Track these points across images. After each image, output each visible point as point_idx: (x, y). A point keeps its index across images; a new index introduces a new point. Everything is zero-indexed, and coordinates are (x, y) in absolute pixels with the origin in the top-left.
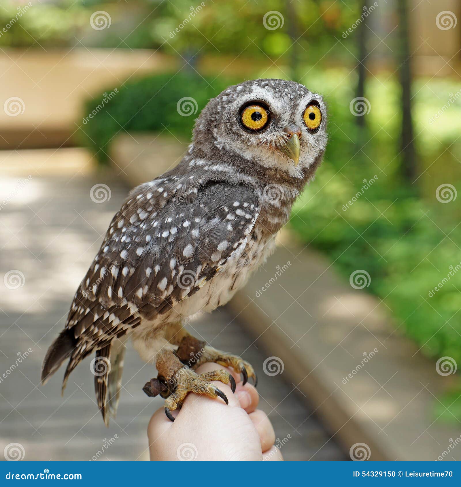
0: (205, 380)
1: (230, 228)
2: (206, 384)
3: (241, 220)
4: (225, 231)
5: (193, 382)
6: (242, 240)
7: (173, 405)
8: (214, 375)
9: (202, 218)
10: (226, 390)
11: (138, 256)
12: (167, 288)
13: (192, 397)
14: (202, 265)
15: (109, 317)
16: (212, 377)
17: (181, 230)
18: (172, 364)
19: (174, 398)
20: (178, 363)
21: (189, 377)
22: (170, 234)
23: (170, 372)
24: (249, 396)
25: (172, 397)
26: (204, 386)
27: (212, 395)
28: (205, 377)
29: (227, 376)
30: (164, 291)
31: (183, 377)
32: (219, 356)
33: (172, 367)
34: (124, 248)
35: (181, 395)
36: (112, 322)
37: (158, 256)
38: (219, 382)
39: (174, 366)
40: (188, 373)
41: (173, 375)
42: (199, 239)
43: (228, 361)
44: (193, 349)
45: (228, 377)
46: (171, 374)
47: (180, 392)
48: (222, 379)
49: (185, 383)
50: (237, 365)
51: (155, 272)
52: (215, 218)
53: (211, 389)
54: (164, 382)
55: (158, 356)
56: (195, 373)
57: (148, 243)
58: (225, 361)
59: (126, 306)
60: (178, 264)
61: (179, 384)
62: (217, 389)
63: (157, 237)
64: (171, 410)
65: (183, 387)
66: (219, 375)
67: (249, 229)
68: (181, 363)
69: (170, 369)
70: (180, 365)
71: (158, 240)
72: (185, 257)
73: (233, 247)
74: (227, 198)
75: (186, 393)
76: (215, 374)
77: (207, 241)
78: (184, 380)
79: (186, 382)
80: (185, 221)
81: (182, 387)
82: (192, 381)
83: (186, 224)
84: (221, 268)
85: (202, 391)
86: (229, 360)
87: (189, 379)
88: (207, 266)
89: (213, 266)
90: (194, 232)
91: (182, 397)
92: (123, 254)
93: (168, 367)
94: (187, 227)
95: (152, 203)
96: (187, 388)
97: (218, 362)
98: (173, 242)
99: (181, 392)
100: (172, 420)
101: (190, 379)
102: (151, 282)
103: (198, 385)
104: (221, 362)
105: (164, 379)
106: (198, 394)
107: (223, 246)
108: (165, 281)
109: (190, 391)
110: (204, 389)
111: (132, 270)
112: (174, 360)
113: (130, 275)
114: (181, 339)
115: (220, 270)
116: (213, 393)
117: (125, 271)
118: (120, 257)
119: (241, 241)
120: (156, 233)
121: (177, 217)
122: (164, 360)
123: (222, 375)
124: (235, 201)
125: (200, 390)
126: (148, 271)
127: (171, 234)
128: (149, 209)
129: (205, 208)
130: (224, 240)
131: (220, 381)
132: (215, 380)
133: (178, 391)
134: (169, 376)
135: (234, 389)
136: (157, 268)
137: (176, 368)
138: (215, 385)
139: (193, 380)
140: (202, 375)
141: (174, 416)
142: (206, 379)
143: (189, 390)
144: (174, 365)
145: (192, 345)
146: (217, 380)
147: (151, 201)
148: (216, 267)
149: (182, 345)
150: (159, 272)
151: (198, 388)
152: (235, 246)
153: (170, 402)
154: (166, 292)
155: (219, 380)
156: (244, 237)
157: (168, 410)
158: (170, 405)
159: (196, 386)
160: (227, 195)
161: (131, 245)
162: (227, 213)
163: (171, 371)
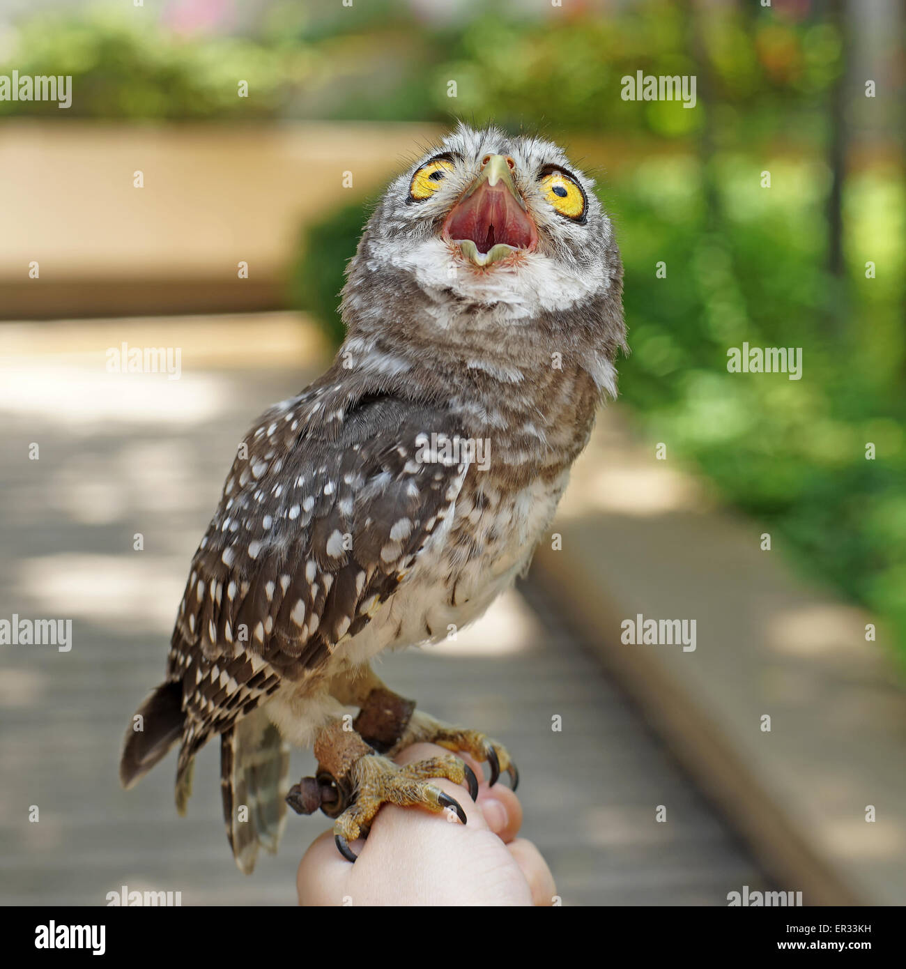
0: (416, 777)
1: (412, 490)
2: (420, 786)
3: (434, 473)
4: (404, 500)
5: (391, 781)
6: (443, 511)
7: (352, 829)
8: (433, 767)
9: (357, 474)
10: (460, 794)
11: (252, 559)
12: (307, 620)
13: (389, 813)
14: (366, 571)
15: (219, 677)
16: (430, 770)
17: (322, 500)
18: (347, 747)
19: (353, 815)
20: (359, 744)
21: (383, 773)
22: (302, 511)
23: (345, 763)
24: (504, 810)
25: (349, 813)
26: (415, 789)
27: (433, 807)
28: (416, 770)
29: (458, 767)
30: (303, 626)
31: (370, 773)
32: (439, 732)
33: (347, 753)
34: (227, 543)
35: (367, 809)
36: (225, 687)
37: (284, 557)
38: (445, 781)
39: (351, 750)
40: (381, 764)
41: (349, 768)
42: (353, 519)
43: (460, 737)
44: (391, 716)
45: (461, 768)
46: (345, 768)
47: (364, 804)
48: (450, 774)
49: (374, 785)
50: (477, 744)
51: (282, 589)
52: (382, 471)
53: (429, 794)
54: (331, 784)
55: (319, 731)
56: (394, 765)
57: (267, 532)
58: (452, 738)
59: (244, 655)
60: (320, 571)
61: (362, 787)
62: (443, 793)
63: (282, 518)
64: (348, 840)
65: (372, 794)
66: (443, 767)
67: (454, 488)
68: (366, 745)
69: (344, 757)
70: (363, 749)
71: (284, 524)
72: (332, 556)
73: (425, 529)
74: (402, 427)
75: (377, 805)
76: (436, 763)
77: (368, 522)
78: (372, 778)
79: (376, 783)
80: (327, 483)
81: (369, 793)
82: (389, 779)
83: (329, 489)
84: (407, 573)
85: (410, 800)
86: (462, 735)
87: (382, 777)
88: (377, 573)
89: (389, 572)
90: (343, 505)
91: (370, 813)
92: (227, 557)
93: (339, 753)
94: (331, 495)
95: (273, 444)
96: (379, 796)
97: (438, 742)
98: (308, 528)
99: (367, 803)
100: (352, 859)
101: (385, 777)
102: (276, 609)
103: (401, 789)
104: (444, 743)
105: (330, 777)
106: (403, 807)
107: (401, 529)
108: (300, 607)
109: (387, 801)
110: (415, 794)
111: (245, 587)
112: (351, 739)
113: (243, 596)
114: (367, 693)
115: (405, 578)
116: (434, 802)
117: (232, 590)
118: (222, 562)
119: (441, 514)
120: (279, 509)
121: (314, 474)
122: (331, 738)
123: (451, 767)
124: (419, 433)
125: (407, 797)
126: (270, 588)
127: (304, 511)
128: (268, 456)
129: (363, 453)
130: (402, 517)
131: (447, 778)
132: (436, 777)
133: (362, 801)
134: (342, 772)
135: (474, 794)
136: (285, 581)
137: (356, 755)
138: (438, 787)
139: (391, 778)
140: (408, 767)
141: (355, 851)
142: (418, 774)
143: (383, 800)
144: (352, 748)
145: (388, 708)
146: (440, 777)
147: (271, 440)
148: (395, 573)
149: (368, 706)
150: (288, 589)
151: (402, 793)
152: (430, 525)
153: (345, 824)
154: (306, 627)
155: (443, 777)
156: (446, 504)
157: (341, 840)
158: (344, 830)
159: (398, 789)
160: (402, 420)
161: (239, 538)
162: (405, 461)
163: (345, 760)
